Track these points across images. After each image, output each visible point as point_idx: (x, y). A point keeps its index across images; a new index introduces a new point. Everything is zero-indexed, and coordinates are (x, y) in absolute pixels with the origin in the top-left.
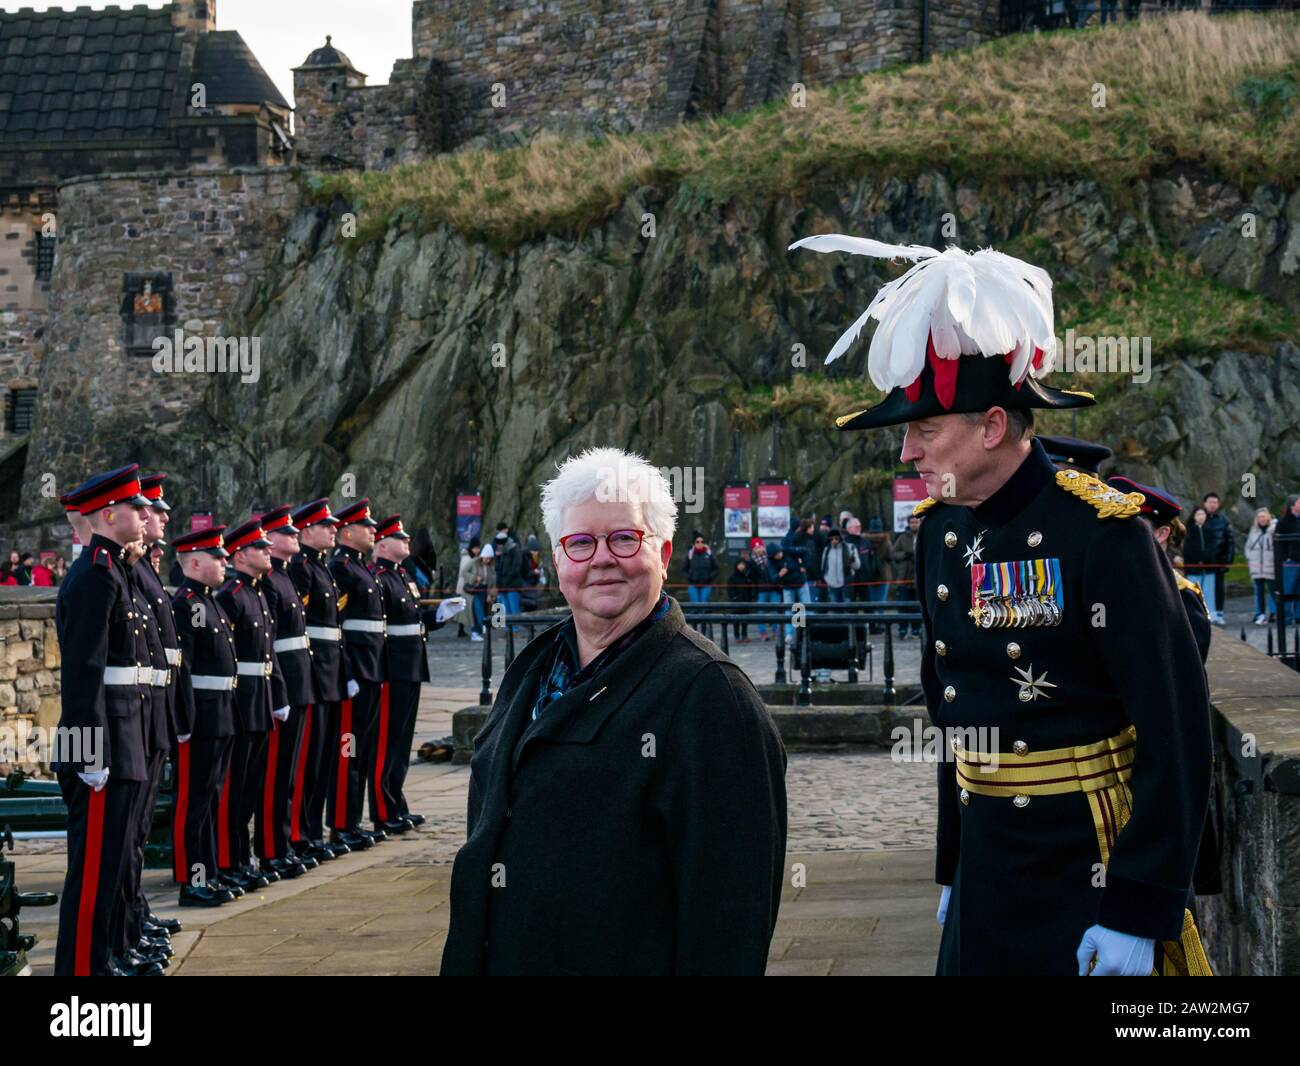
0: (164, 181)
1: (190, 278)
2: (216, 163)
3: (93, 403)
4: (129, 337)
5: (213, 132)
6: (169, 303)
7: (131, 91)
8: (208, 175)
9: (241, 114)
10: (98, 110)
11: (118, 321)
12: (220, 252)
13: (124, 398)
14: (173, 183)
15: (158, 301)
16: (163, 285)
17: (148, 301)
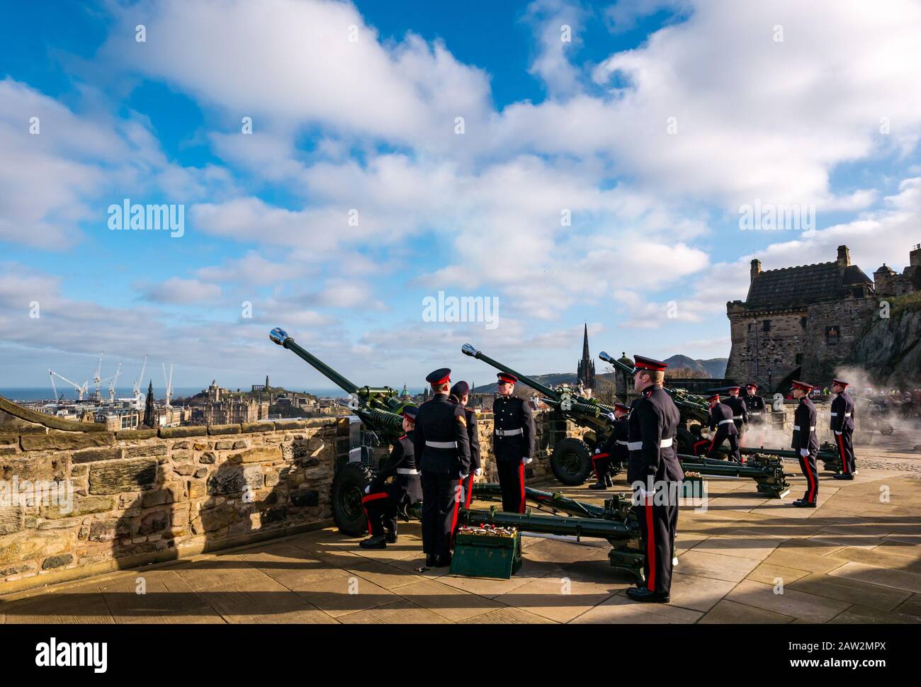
0: (836, 303)
1: (844, 326)
2: (851, 298)
3: (818, 357)
4: (827, 341)
5: (850, 291)
6: (838, 332)
7: (827, 283)
8: (849, 301)
9: (859, 285)
10: (818, 288)
11: (824, 337)
12: (853, 319)
13: (827, 356)
14: (839, 304)
15: (836, 332)
16: (837, 328)
17: (832, 332)
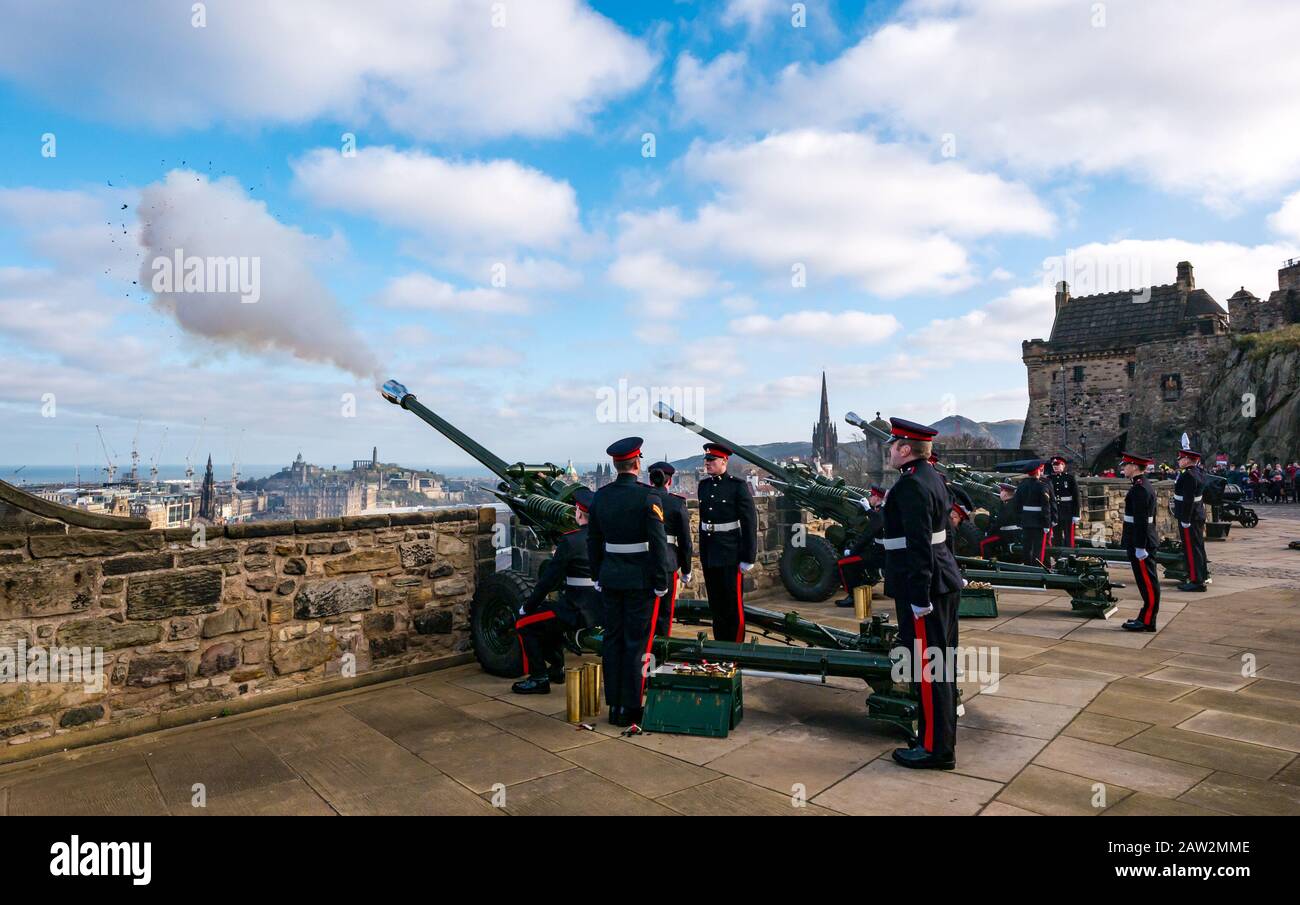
0: (1176, 342)
1: (1187, 375)
2: (1196, 335)
3: (1151, 418)
4: (1164, 395)
5: (1194, 325)
6: (1179, 383)
7: (1162, 314)
8: (1194, 339)
9: (1207, 317)
10: (1150, 321)
11: (1160, 390)
12: (1199, 365)
13: (1163, 416)
14: (1179, 343)
15: (1175, 383)
16: (1177, 377)
17: (1171, 383)
